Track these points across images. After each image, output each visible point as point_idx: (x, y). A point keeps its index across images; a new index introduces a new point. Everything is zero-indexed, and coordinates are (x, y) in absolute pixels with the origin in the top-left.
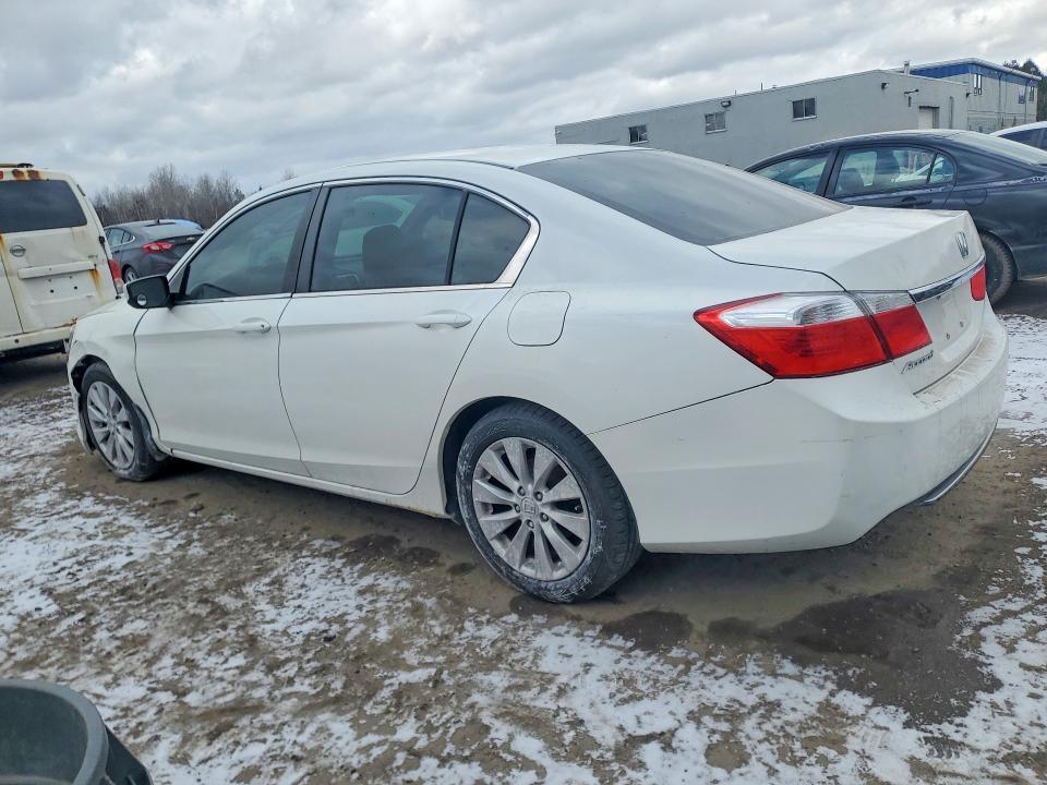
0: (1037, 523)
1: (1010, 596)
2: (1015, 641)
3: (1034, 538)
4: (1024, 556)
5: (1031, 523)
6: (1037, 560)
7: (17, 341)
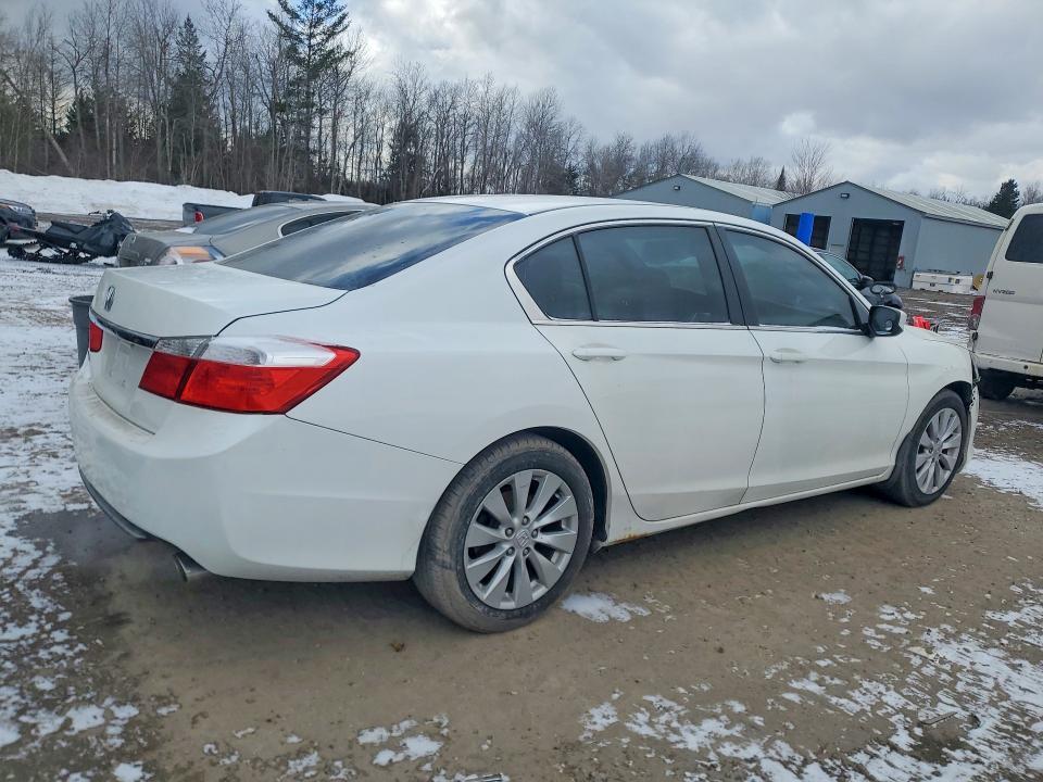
0: (77, 650)
1: (42, 577)
2: (14, 556)
3: (66, 631)
4: (60, 612)
5: (81, 647)
6: (46, 612)
7: (1026, 367)
